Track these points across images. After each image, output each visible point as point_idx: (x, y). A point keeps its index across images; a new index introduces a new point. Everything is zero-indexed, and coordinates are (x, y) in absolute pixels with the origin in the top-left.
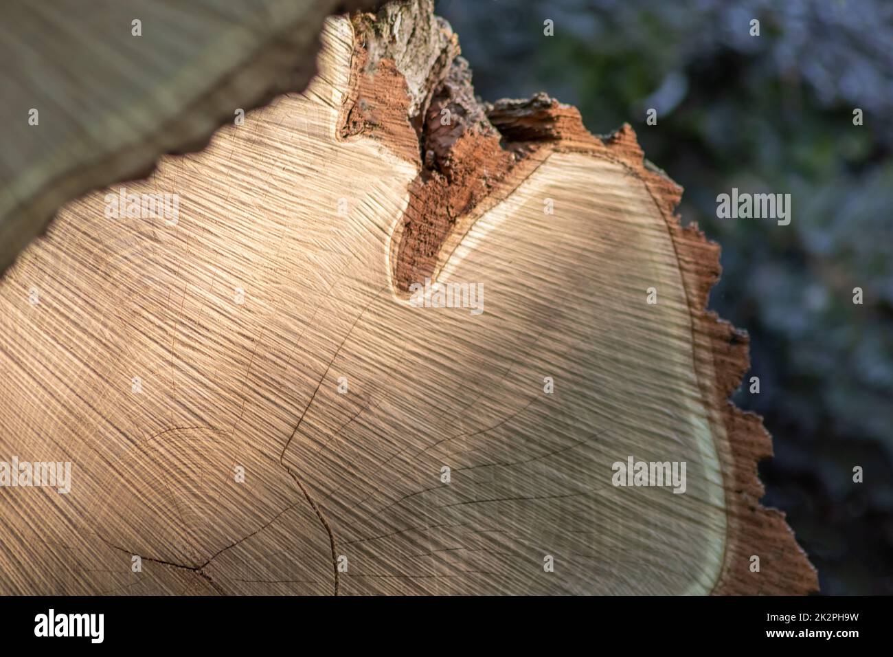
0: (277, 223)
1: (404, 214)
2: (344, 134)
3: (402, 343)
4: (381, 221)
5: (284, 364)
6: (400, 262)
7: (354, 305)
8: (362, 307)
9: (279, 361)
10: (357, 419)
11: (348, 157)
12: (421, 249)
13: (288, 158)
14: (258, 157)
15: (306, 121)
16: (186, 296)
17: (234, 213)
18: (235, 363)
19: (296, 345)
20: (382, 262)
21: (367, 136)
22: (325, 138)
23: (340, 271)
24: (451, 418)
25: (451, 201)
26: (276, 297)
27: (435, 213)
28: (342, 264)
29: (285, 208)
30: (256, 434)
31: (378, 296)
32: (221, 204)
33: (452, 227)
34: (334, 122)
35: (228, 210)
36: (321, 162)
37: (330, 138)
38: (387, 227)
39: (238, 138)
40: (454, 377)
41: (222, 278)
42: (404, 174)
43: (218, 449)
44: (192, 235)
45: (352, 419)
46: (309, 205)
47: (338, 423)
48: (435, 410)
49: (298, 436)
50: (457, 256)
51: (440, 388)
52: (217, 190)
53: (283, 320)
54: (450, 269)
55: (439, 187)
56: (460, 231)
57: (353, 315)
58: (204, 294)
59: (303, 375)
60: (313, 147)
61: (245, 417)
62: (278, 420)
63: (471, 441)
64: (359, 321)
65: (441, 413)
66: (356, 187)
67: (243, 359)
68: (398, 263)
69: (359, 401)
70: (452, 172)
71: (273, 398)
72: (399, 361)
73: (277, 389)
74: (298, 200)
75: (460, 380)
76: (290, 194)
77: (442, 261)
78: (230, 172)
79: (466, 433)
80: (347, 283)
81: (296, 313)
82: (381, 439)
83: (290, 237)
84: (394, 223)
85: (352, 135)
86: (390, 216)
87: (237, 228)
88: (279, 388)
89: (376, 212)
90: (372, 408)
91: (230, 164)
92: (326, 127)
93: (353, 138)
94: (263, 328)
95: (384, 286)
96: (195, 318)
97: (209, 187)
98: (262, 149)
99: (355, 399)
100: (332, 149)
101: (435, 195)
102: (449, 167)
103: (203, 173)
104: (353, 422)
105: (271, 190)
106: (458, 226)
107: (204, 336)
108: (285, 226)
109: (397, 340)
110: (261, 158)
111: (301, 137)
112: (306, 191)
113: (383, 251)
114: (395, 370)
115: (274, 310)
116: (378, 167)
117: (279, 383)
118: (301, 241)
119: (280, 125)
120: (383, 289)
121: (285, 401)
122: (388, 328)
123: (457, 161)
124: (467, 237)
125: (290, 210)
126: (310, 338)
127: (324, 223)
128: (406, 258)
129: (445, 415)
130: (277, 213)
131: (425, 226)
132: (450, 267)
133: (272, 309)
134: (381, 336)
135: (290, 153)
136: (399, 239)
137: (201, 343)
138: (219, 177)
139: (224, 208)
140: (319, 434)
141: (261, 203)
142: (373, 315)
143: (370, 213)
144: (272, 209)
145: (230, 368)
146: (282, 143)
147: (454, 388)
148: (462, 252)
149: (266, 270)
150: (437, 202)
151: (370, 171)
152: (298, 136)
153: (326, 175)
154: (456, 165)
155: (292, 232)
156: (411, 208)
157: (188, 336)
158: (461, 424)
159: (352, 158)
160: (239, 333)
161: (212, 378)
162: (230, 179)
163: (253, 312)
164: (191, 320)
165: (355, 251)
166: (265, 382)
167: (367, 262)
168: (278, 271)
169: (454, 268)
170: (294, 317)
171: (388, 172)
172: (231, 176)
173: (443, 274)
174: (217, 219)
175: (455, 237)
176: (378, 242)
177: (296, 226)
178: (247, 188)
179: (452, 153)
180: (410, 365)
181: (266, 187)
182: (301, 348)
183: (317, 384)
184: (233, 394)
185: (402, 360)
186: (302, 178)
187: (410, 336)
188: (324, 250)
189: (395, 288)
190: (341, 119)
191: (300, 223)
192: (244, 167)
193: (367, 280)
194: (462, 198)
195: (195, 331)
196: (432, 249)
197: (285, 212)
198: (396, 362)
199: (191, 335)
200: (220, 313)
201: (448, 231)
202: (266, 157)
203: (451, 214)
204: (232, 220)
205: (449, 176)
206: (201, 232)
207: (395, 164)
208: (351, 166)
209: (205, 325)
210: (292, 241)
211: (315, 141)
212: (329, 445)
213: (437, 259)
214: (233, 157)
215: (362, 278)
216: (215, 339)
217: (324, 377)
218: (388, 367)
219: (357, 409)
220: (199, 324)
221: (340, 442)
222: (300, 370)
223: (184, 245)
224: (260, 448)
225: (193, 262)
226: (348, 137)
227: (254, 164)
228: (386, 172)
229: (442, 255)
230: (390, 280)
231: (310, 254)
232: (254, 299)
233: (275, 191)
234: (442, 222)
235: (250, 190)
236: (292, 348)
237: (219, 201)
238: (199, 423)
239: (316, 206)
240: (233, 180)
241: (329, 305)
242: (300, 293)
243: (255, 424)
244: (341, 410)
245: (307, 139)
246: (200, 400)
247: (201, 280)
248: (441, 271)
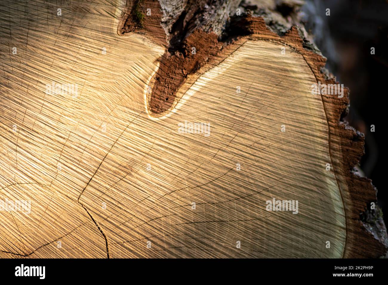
0: (81, 78)
1: (156, 73)
2: (122, 32)
3: (153, 140)
4: (142, 76)
5: (82, 151)
6: (153, 98)
7: (124, 120)
8: (129, 121)
9: (79, 149)
10: (124, 179)
11: (124, 44)
12: (166, 91)
13: (88, 44)
14: (71, 44)
15: (99, 25)
16: (26, 116)
17: (56, 73)
18: (53, 150)
19: (90, 141)
20: (142, 98)
21: (136, 33)
22: (111, 34)
23: (117, 103)
24: (180, 179)
25: (184, 66)
26: (78, 116)
27: (174, 72)
28: (118, 99)
29: (86, 70)
30: (64, 187)
31: (139, 116)
32: (48, 68)
33: (185, 80)
34: (116, 25)
35: (52, 71)
36: (109, 46)
37: (113, 34)
38: (146, 80)
39: (60, 34)
40: (183, 158)
41: (47, 106)
42: (157, 52)
43: (41, 194)
44: (30, 84)
45: (121, 179)
46: (100, 68)
47: (113, 181)
48: (171, 175)
49: (89, 188)
50: (187, 95)
51: (174, 163)
52: (45, 61)
53: (83, 128)
54: (183, 101)
55: (178, 59)
56: (190, 82)
57: (124, 126)
58: (36, 115)
59: (93, 156)
60: (104, 39)
61: (58, 178)
62: (77, 180)
63: (192, 191)
64: (127, 128)
65: (175, 176)
66: (128, 59)
67: (58, 148)
68: (151, 99)
69: (126, 170)
70: (186, 51)
71: (74, 168)
72: (151, 149)
73: (77, 163)
74: (94, 66)
75: (186, 159)
76: (89, 63)
77: (178, 97)
78: (54, 52)
79: (189, 187)
80: (120, 109)
81: (90, 124)
82: (138, 190)
83: (88, 85)
84: (150, 78)
85: (127, 32)
86: (147, 74)
87: (57, 81)
88: (79, 163)
89: (139, 72)
90: (133, 173)
91: (54, 48)
92: (111, 28)
93: (128, 34)
94: (71, 132)
95: (143, 111)
96: (31, 127)
97: (41, 60)
98: (73, 40)
99: (123, 169)
100: (115, 39)
101: (175, 63)
102: (185, 49)
103: (38, 52)
104: (121, 181)
105: (78, 61)
106: (189, 79)
107: (35, 136)
108: (86, 79)
109: (149, 139)
110: (73, 45)
111: (97, 34)
112: (99, 62)
113: (142, 92)
114: (148, 154)
115: (77, 123)
116: (142, 49)
117: (79, 161)
118: (94, 87)
119: (84, 27)
120: (142, 112)
121: (82, 170)
122: (144, 132)
123: (189, 45)
124: (194, 85)
125: (89, 71)
126: (98, 137)
127: (108, 78)
128: (156, 96)
129: (177, 178)
130: (81, 73)
131: (168, 80)
132: (183, 100)
133: (76, 122)
134: (140, 137)
135: (90, 42)
136: (153, 86)
137: (33, 140)
138: (47, 54)
139: (50, 70)
140: (101, 186)
141: (72, 68)
142: (136, 125)
143: (136, 73)
144: (78, 71)
145: (50, 153)
146: (85, 37)
147: (183, 163)
148: (191, 93)
149: (74, 102)
150: (176, 67)
151: (137, 51)
152: (95, 33)
153: (111, 53)
154: (188, 47)
155: (90, 82)
156: (160, 70)
157: (26, 136)
158: (186, 182)
159: (126, 44)
160: (56, 135)
161: (40, 158)
162: (54, 55)
163: (65, 124)
164: (28, 128)
165: (126, 92)
166: (70, 160)
167: (133, 98)
168: (81, 103)
169: (185, 101)
170: (89, 127)
171: (148, 51)
172: (55, 54)
173: (179, 104)
174: (46, 76)
175: (186, 85)
176: (140, 88)
177: (92, 80)
178: (63, 60)
179: (186, 41)
180: (157, 151)
181: (75, 60)
182: (92, 142)
183: (101, 161)
184: (52, 166)
185: (152, 149)
186: (96, 55)
187: (157, 137)
188: (108, 92)
189: (150, 111)
190: (121, 24)
191: (95, 78)
192: (63, 49)
193: (133, 107)
194: (191, 65)
195: (30, 134)
196: (172, 91)
197: (86, 73)
198: (149, 150)
199: (28, 136)
200: (46, 124)
201: (182, 82)
202: (76, 44)
203: (184, 73)
204: (54, 77)
205: (184, 54)
206: (36, 83)
207: (152, 47)
208: (126, 49)
209: (37, 130)
210: (90, 87)
211: (105, 36)
212: (107, 193)
213: (176, 96)
214: (56, 44)
215: (130, 106)
216: (42, 138)
217: (105, 157)
218: (143, 152)
219: (125, 174)
220: (33, 130)
221: (114, 191)
222: (91, 154)
223: (26, 90)
224: (66, 194)
225: (31, 98)
226: (125, 33)
227: (69, 48)
228: (146, 52)
229: (178, 94)
230: (146, 107)
231: (99, 94)
232: (66, 117)
233: (80, 61)
234: (179, 77)
235: (66, 61)
236: (87, 142)
237: (47, 67)
238: (31, 181)
239: (104, 69)
240: (56, 56)
241: (110, 120)
242: (93, 114)
243: (63, 181)
244: (115, 174)
245: (101, 35)
246: (31, 169)
247: (35, 107)
248: (178, 102)
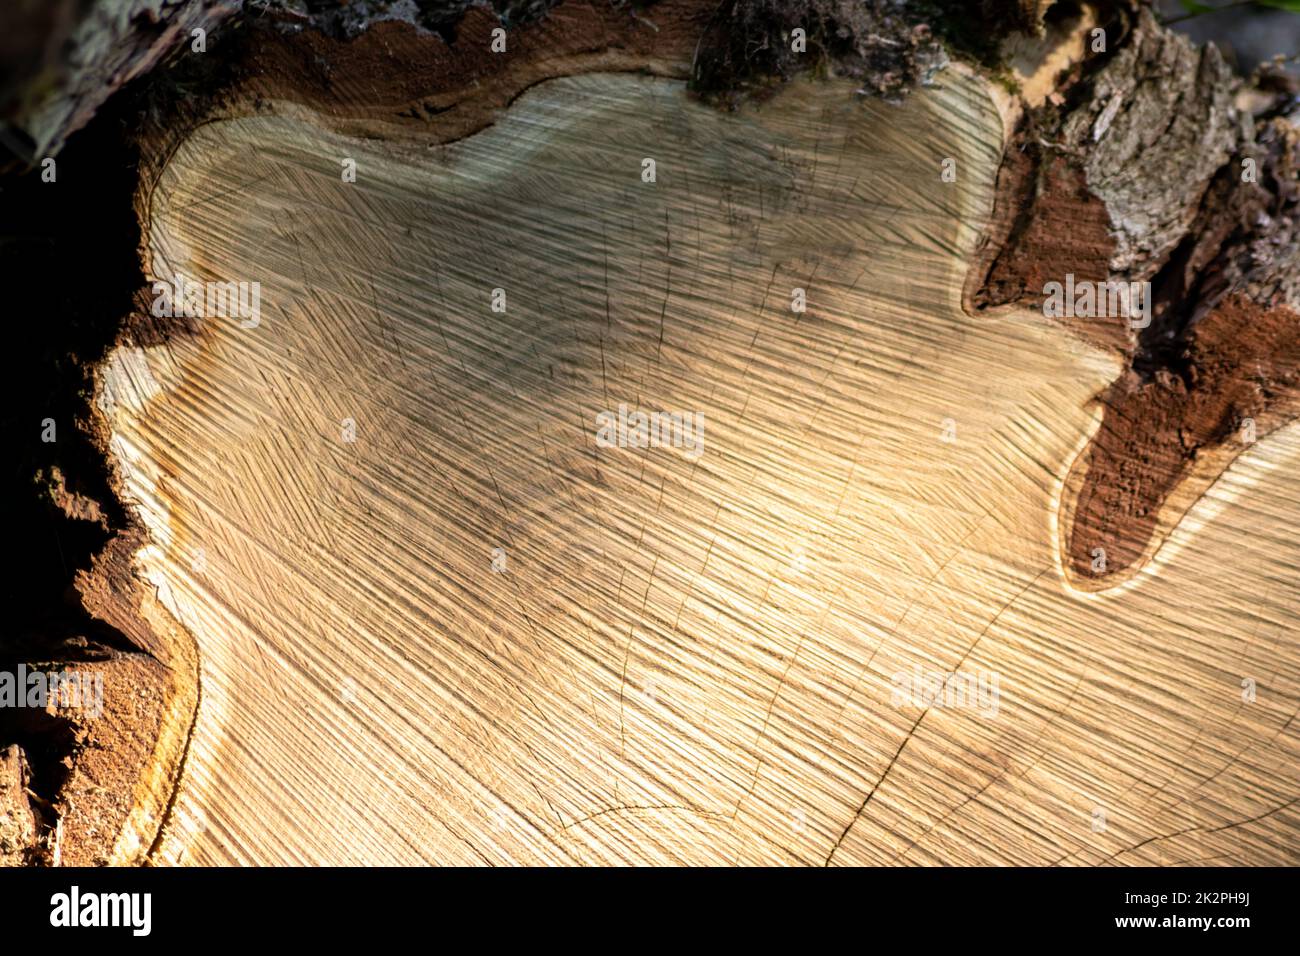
0: (840, 456)
1: (1092, 441)
2: (979, 303)
3: (1078, 668)
4: (1045, 453)
5: (840, 700)
6: (1079, 525)
7: (983, 598)
8: (998, 602)
9: (830, 695)
10: (981, 797)
11: (984, 342)
12: (1123, 504)
13: (864, 344)
14: (807, 342)
15: (902, 280)
16: (655, 581)
17: (755, 438)
18: (745, 697)
19: (866, 668)
20: (1043, 524)
21: (1025, 306)
22: (941, 310)
23: (958, 540)
24: (1172, 801)
25: (1187, 419)
26: (830, 584)
27: (1153, 440)
28: (963, 529)
29: (857, 431)
30: (779, 821)
31: (1032, 584)
32: (729, 422)
33: (1189, 465)
34: (958, 281)
35: (744, 433)
36: (932, 351)
37: (949, 309)
38: (1057, 464)
39: (770, 309)
40: (1181, 728)
41: (726, 551)
42: (1095, 372)
43: (704, 845)
44: (671, 475)
45: (971, 798)
46: (904, 424)
47: (944, 804)
48: (1140, 786)
49: (862, 825)
50: (1196, 515)
51: (1151, 747)
52: (721, 399)
53: (843, 623)
54: (1181, 538)
55: (1164, 395)
56: (1204, 473)
57: (982, 617)
58: (690, 578)
59: (876, 719)
60: (917, 325)
61: (759, 791)
62: (824, 797)
63: (1212, 841)
64: (993, 627)
65: (1152, 791)
66: (998, 395)
67: (760, 690)
68: (1075, 529)
69: (985, 765)
70: (1193, 369)
71: (814, 757)
72: (1071, 699)
73: (824, 742)
74: (883, 418)
75: (1192, 733)
76: (865, 405)
77: (1166, 524)
78: (751, 369)
79: (1201, 827)
80: (970, 561)
81: (867, 611)
82: (1028, 834)
83: (862, 480)
84: (1070, 460)
85: (995, 305)
86: (1062, 445)
87: (760, 466)
88: (830, 740)
89: (1034, 438)
90: (1011, 779)
91: (751, 355)
92: (941, 292)
93: (998, 310)
94: (803, 637)
95: (1044, 568)
96: (671, 618)
97: (709, 394)
98: (814, 329)
99: (978, 762)
100: (953, 328)
101: (1156, 409)
102: (1190, 361)
103: (698, 369)
104: (972, 803)
105: (830, 400)
106: (1201, 464)
107: (686, 650)
108: (854, 461)
109: (1067, 662)
110: (813, 344)
111: (896, 309)
112: (899, 402)
113: (1045, 506)
114: (1061, 714)
115: (825, 606)
116: (1045, 360)
117: (828, 733)
118: (884, 488)
119: (851, 287)
120: (1043, 572)
121: (840, 764)
122: (1050, 640)
123: (1204, 349)
124: (1219, 483)
125: (866, 434)
126: (893, 655)
127: (930, 457)
128: (1091, 518)
129: (1159, 795)
130: (839, 440)
131: (1131, 464)
132: (1181, 534)
133: (821, 604)
134: (1036, 655)
135: (869, 335)
136: (1079, 485)
137: (679, 662)
138: (728, 376)
139: (735, 430)
140: (904, 821)
141: (809, 422)
142: (1022, 617)
143: (1024, 440)
144: (828, 432)
145: (734, 705)
146: (856, 319)
147: (1180, 747)
148: (1208, 510)
149: (814, 537)
150: (1160, 422)
151: (1028, 366)
152: (886, 306)
153: (939, 374)
154: (1201, 357)
155: (868, 472)
156: (1106, 431)
157: (654, 649)
158: (1191, 811)
159: (993, 345)
160: (756, 646)
161: (699, 721)
162: (750, 380)
163: (784, 610)
164: (663, 622)
165: (989, 506)
166: (801, 730)
167: (1012, 526)
168: (838, 539)
169: (1189, 537)
170: (865, 620)
171: (1064, 368)
172: (752, 376)
173: (1167, 547)
174: (722, 449)
175: (1193, 482)
176: (1038, 490)
177: (877, 463)
178: (780, 396)
179: (1195, 335)
180: (1093, 705)
181: (821, 395)
182: (874, 672)
183: (903, 735)
184: (738, 750)
185: (1076, 697)
186: (891, 380)
187: (1094, 655)
188: (929, 503)
189: (1069, 571)
190: (974, 277)
191: (885, 456)
192: (779, 360)
193: (1011, 555)
194: (1210, 415)
195: (669, 640)
196: (1146, 504)
197: (855, 438)
198: (1066, 701)
199: (660, 647)
200: (720, 611)
201: (1178, 472)
202: (821, 342)
203: (1187, 443)
204: (750, 450)
205: (1187, 378)
206: (689, 471)
207: (1079, 355)
208: (992, 359)
209: (690, 630)
210: (868, 488)
211: (920, 316)
212: (924, 843)
213: (1156, 521)
214: (758, 342)
215: (1002, 553)
216: (708, 655)
217: (918, 724)
218: (1047, 708)
219: (984, 781)
220: (677, 630)
221: (947, 838)
222: (871, 711)
223: (655, 494)
224: (785, 844)
225: (672, 523)
226: (988, 308)
227: (799, 356)
228: (1057, 370)
229: (1163, 514)
230: (1057, 557)
231: (901, 510)
232: (788, 587)
233: (838, 401)
234: (1168, 457)
235: (788, 399)
236: (858, 671)
237: (728, 419)
238: (671, 800)
239: (916, 428)
240: (757, 382)
241: (934, 599)
242: (877, 577)
243: (777, 803)
244: (950, 781)
245: (907, 312)
246: (671, 759)
247: (685, 553)
248: (1164, 541)
